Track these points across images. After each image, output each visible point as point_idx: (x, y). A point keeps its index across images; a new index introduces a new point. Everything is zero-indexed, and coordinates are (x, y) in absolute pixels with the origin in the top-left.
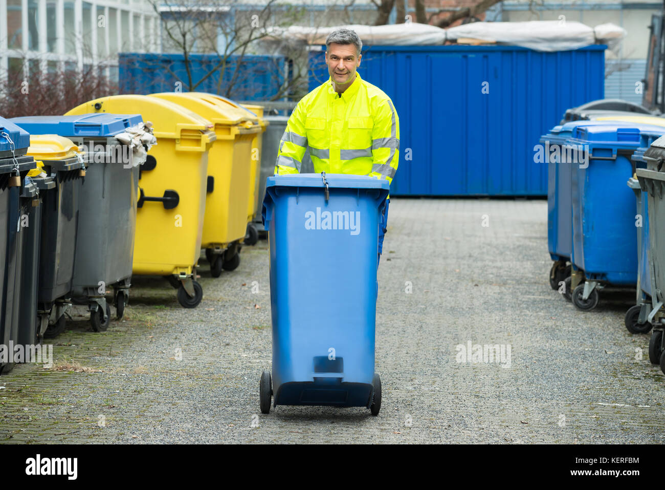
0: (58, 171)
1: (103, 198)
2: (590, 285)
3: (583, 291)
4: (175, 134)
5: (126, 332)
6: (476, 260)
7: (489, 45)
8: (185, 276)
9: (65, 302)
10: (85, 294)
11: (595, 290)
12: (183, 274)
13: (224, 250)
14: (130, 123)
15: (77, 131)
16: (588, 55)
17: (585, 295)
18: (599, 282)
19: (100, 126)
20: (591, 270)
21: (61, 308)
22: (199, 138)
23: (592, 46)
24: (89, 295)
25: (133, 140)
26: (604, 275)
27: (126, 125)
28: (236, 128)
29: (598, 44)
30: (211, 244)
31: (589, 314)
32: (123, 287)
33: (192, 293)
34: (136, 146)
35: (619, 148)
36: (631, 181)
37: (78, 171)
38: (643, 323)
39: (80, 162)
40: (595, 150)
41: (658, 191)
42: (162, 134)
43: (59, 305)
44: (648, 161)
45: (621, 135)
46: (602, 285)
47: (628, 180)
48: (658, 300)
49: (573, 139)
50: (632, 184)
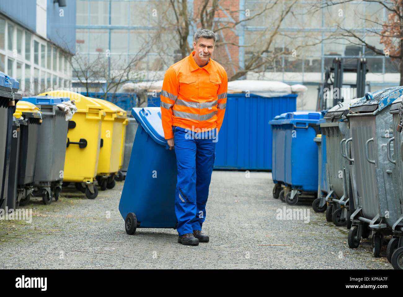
0: (29, 118)
2: (294, 192)
3: (290, 195)
4: (86, 110)
5: (60, 205)
6: (234, 189)
7: (239, 94)
8: (89, 183)
9: (30, 188)
10: (40, 185)
11: (297, 195)
12: (88, 181)
13: (108, 177)
14: (64, 100)
15: (38, 102)
16: (288, 99)
17: (292, 197)
18: (299, 190)
19: (49, 99)
20: (295, 184)
21: (28, 191)
22: (98, 112)
23: (290, 95)
24: (42, 186)
25: (66, 107)
26: (301, 187)
27: (62, 101)
28: (115, 114)
29: (293, 94)
30: (101, 173)
31: (293, 206)
32: (58, 184)
33: (93, 192)
34: (68, 110)
35: (309, 122)
36: (315, 138)
37: (38, 119)
38: (322, 207)
39: (39, 115)
40: (298, 123)
41: (332, 133)
42: (79, 110)
43: (27, 189)
44: (326, 119)
45: (310, 116)
46: (300, 192)
47: (314, 138)
48: (331, 190)
49: (286, 120)
50: (316, 139)
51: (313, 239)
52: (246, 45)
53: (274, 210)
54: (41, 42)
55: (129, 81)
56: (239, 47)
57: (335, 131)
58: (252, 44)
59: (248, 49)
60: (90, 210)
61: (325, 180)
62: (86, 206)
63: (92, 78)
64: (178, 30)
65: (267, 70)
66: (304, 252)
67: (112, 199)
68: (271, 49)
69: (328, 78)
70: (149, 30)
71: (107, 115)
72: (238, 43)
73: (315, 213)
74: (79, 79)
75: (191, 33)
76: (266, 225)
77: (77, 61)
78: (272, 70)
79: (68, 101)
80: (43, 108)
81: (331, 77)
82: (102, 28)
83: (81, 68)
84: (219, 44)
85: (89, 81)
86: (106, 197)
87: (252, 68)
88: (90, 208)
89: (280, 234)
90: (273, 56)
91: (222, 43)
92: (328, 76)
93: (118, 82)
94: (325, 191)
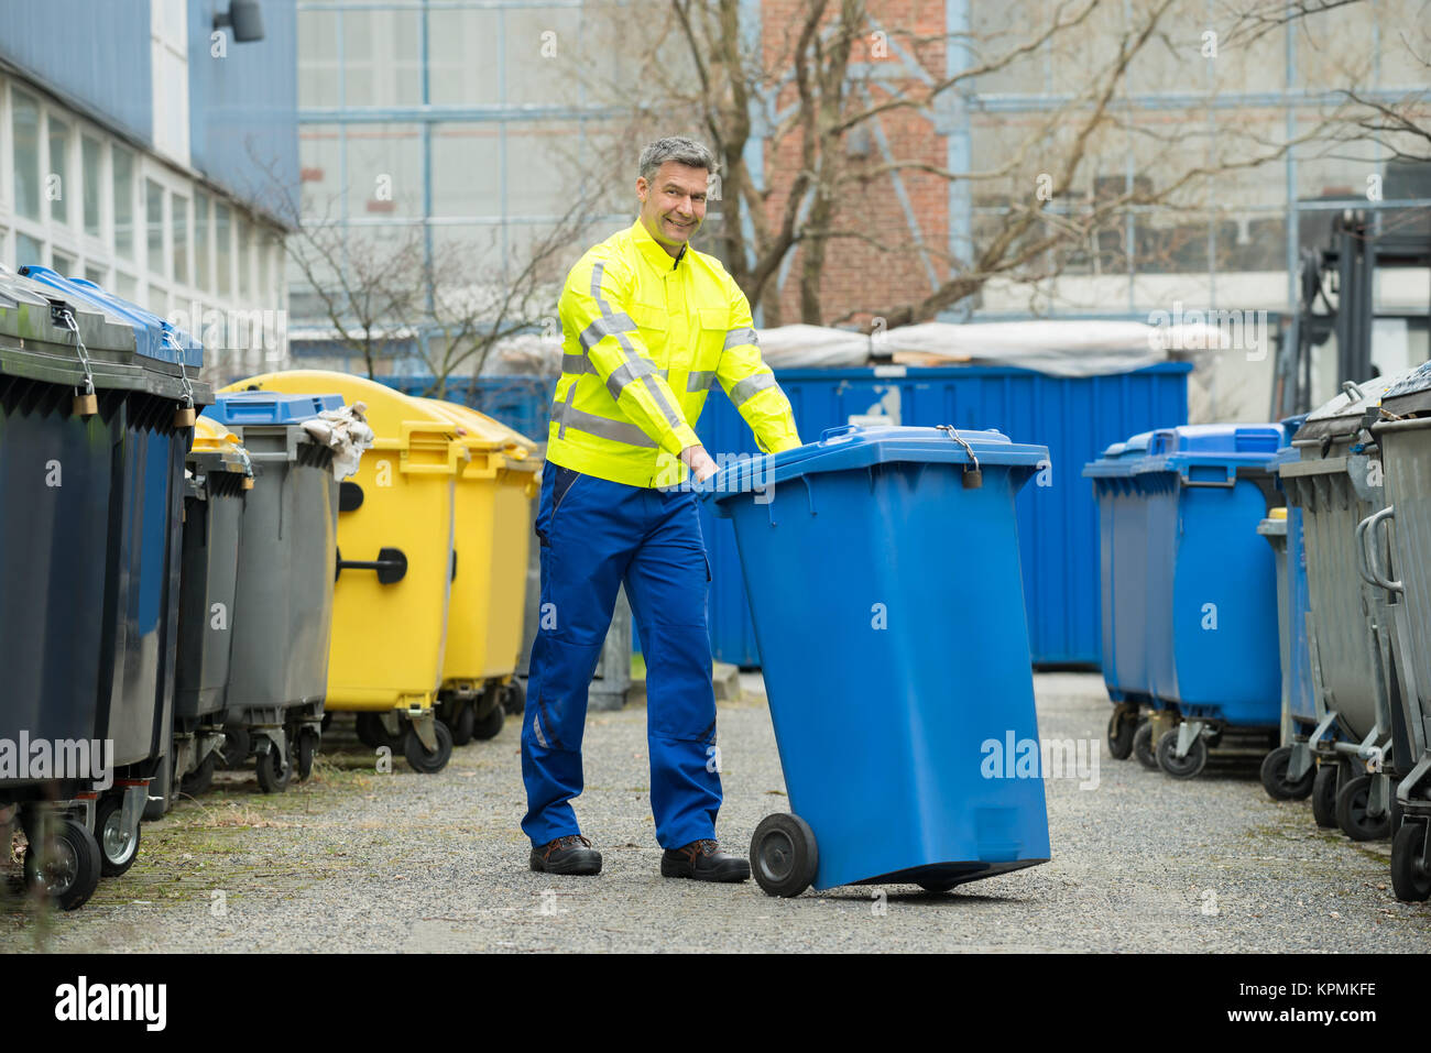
0: (210, 472)
1: (280, 538)
2: (1190, 729)
3: (1176, 741)
4: (400, 442)
5: (323, 793)
7: (956, 366)
8: (419, 712)
9: (213, 731)
10: (246, 722)
11: (1201, 738)
12: (416, 707)
13: (476, 693)
14: (324, 405)
15: (230, 415)
16: (1155, 382)
17: (1182, 749)
18: (1207, 722)
19: (274, 404)
20: (1194, 698)
21: (205, 742)
23: (1161, 365)
24: (255, 723)
25: (335, 432)
26: (1216, 709)
27: (318, 408)
28: (499, 455)
29: (1174, 362)
30: (452, 681)
31: (1189, 783)
32: (310, 718)
33: (433, 745)
34: (341, 442)
35: (1240, 464)
36: (1264, 523)
37: (240, 477)
38: (1297, 780)
39: (243, 461)
40: (1194, 469)
41: (1324, 498)
42: (379, 442)
43: (202, 735)
44: (1303, 447)
45: (1243, 441)
46: (1213, 728)
47: (1258, 524)
48: (1328, 709)
49: (1149, 457)
50: (1267, 526)
51: (1265, 876)
52: (975, 173)
53: (1114, 795)
54: (171, 184)
55: (530, 329)
56: (952, 178)
57: (1336, 489)
58: (1006, 166)
59: (987, 189)
60: (436, 806)
61: (1306, 678)
62: (418, 795)
63: (387, 321)
64: (708, 118)
65: (1067, 269)
66: (1232, 912)
67: (505, 773)
68: (1082, 180)
69: (1315, 294)
70: (585, 119)
71: (474, 458)
72: (944, 163)
73: (1271, 802)
74: (337, 326)
75: (757, 127)
76: (1091, 840)
77: (327, 255)
78: (1087, 268)
79: (337, 407)
80: (251, 436)
81: (1326, 287)
82: (397, 118)
83: (343, 282)
84: (871, 171)
85: (376, 334)
86: (479, 766)
87: (1004, 263)
88: (435, 799)
89: (1142, 864)
90: (1090, 211)
91: (882, 166)
92: (1312, 286)
93: (487, 332)
94: (1306, 719)
